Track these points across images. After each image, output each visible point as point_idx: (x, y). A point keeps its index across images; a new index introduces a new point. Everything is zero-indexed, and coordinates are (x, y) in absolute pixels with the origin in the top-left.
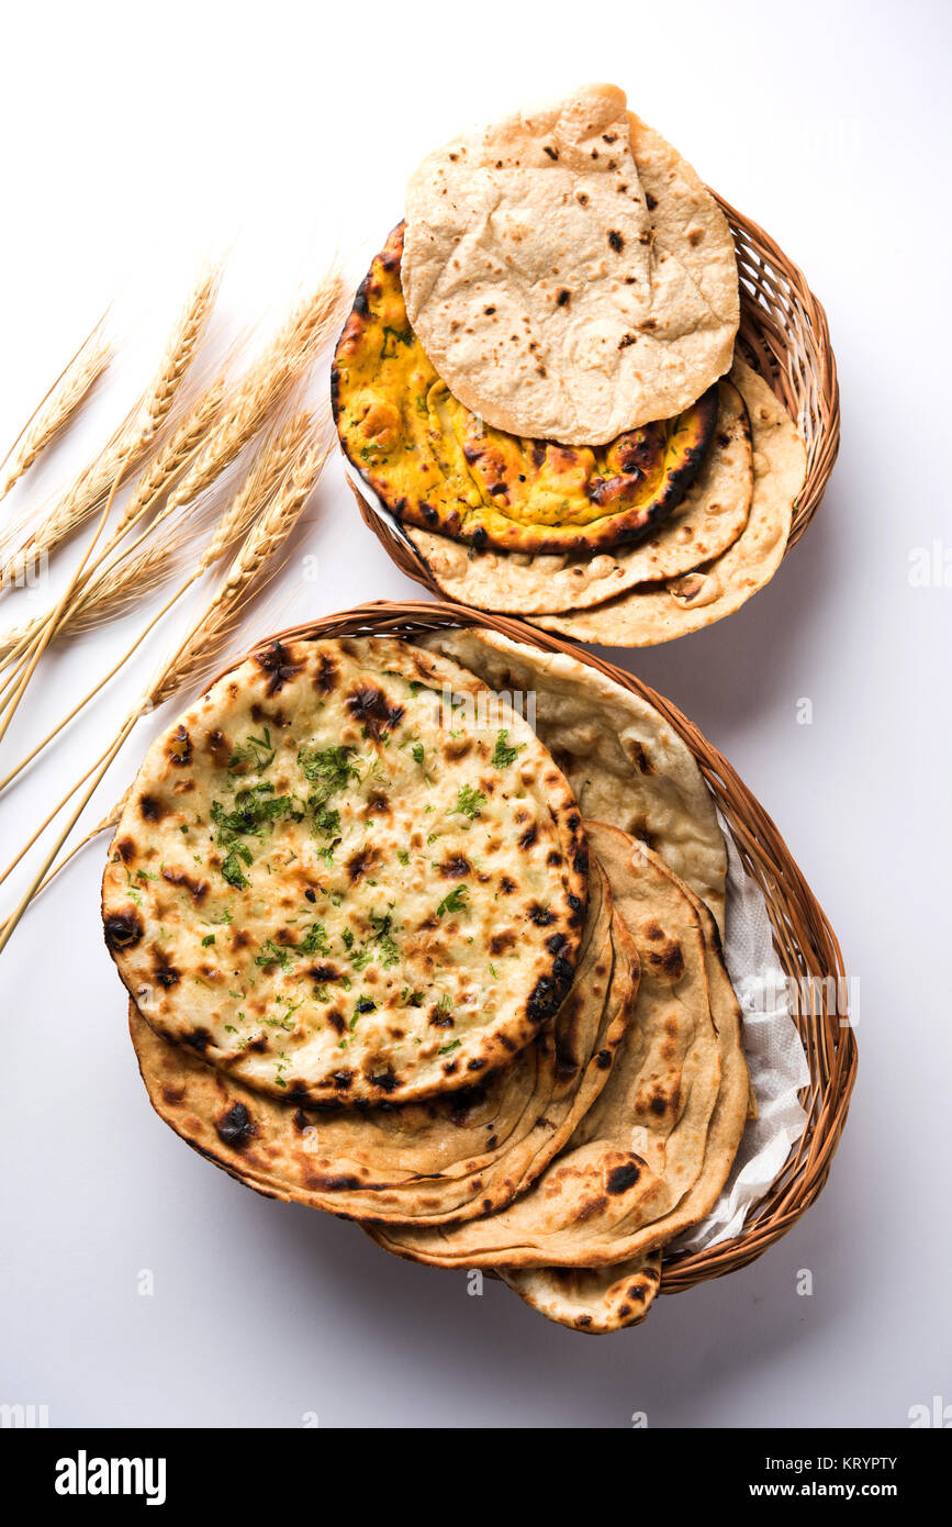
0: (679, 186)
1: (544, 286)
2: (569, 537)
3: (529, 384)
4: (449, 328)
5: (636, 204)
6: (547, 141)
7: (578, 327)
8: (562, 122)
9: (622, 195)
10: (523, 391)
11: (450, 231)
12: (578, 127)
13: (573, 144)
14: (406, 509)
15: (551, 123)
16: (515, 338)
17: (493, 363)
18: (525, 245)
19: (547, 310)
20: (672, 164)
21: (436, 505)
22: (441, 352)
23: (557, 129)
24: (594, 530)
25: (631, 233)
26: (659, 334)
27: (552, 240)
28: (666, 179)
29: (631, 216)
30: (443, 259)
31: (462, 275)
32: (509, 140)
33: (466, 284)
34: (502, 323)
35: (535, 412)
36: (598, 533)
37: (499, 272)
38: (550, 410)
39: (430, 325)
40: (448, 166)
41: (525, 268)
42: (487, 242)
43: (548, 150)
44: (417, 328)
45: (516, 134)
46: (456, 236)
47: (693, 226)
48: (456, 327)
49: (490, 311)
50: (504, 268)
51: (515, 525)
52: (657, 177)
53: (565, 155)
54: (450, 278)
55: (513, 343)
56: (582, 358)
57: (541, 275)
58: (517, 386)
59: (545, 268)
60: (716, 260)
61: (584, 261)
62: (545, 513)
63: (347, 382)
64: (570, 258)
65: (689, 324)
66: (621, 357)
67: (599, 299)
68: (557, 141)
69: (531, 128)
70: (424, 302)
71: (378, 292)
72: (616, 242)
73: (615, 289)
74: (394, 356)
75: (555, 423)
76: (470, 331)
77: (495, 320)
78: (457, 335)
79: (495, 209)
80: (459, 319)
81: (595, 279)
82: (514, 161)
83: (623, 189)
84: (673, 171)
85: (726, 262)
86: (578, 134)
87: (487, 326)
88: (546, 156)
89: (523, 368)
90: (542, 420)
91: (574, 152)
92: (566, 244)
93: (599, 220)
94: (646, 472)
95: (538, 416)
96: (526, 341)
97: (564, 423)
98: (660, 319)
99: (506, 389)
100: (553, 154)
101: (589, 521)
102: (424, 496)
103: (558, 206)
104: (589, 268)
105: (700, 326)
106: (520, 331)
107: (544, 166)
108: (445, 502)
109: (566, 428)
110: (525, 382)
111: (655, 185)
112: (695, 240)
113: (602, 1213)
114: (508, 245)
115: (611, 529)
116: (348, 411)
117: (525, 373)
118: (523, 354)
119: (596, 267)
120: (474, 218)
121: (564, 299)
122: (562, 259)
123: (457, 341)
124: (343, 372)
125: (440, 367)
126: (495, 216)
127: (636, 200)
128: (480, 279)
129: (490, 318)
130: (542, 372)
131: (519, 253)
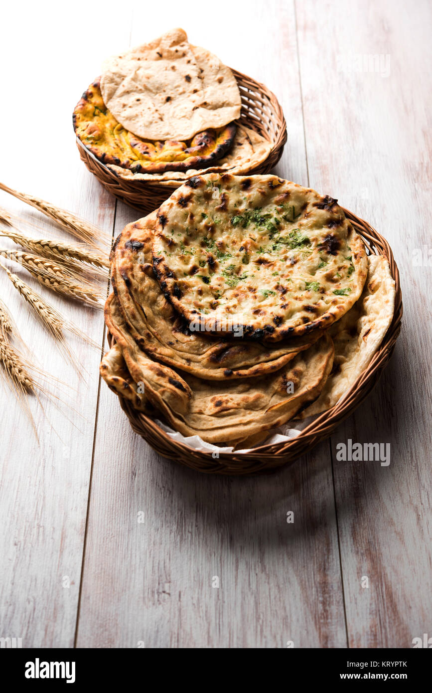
0: (212, 62)
1: (160, 95)
3: (156, 122)
4: (122, 106)
5: (195, 66)
6: (158, 50)
7: (175, 107)
8: (163, 41)
9: (189, 64)
10: (154, 125)
11: (120, 75)
12: (170, 42)
13: (167, 48)
14: (106, 156)
15: (158, 44)
16: (149, 108)
17: (140, 116)
18: (151, 80)
19: (162, 103)
20: (208, 56)
22: (118, 113)
23: (161, 45)
25: (194, 74)
26: (209, 107)
27: (162, 80)
28: (206, 61)
29: (193, 70)
30: (117, 84)
31: (126, 89)
32: (142, 52)
33: (128, 92)
34: (143, 105)
35: (160, 131)
37: (141, 90)
38: (166, 130)
39: (113, 106)
40: (119, 60)
41: (151, 88)
42: (134, 79)
43: (158, 53)
44: (108, 106)
45: (145, 50)
46: (123, 77)
47: (219, 76)
48: (124, 106)
49: (138, 100)
50: (143, 89)
52: (203, 61)
53: (165, 54)
54: (121, 90)
55: (148, 110)
56: (177, 115)
57: (159, 92)
58: (151, 123)
59: (159, 89)
60: (229, 86)
61: (176, 87)
63: (79, 118)
64: (170, 87)
65: (220, 104)
66: (193, 113)
67: (183, 100)
68: (162, 50)
69: (151, 47)
70: (110, 96)
71: (91, 95)
72: (188, 79)
73: (189, 96)
74: (98, 115)
75: (168, 134)
76: (130, 107)
77: (140, 103)
78: (125, 108)
79: (138, 70)
80: (126, 103)
81: (181, 94)
82: (145, 58)
83: (189, 62)
84: (208, 58)
85: (233, 86)
86: (170, 44)
87: (137, 105)
88: (157, 56)
89: (153, 117)
90: (162, 133)
91: (169, 51)
92: (167, 82)
93: (181, 73)
95: (161, 132)
96: (153, 109)
97: (172, 134)
98: (208, 101)
99: (147, 124)
100: (160, 56)
103: (163, 71)
104: (178, 90)
105: (225, 105)
106: (151, 106)
107: (157, 59)
109: (173, 135)
110: (154, 122)
111: (202, 64)
112: (220, 81)
114: (144, 80)
116: (79, 128)
117: (154, 118)
118: (153, 113)
119: (181, 90)
120: (130, 72)
121: (168, 99)
122: (167, 87)
123: (125, 110)
124: (78, 116)
125: (119, 119)
126: (138, 72)
127: (195, 64)
128: (135, 91)
129: (138, 102)
130: (161, 119)
131: (149, 83)
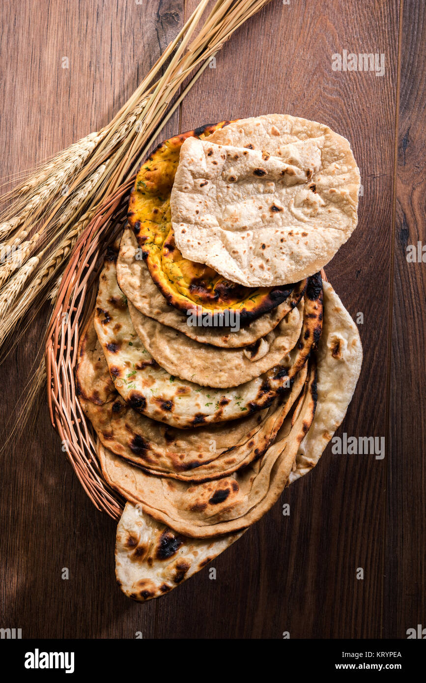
2: (167, 290)
21: (143, 228)
24: (178, 298)
36: (178, 301)
51: (159, 266)
62: (171, 273)
94: (220, 300)
101: (181, 293)
102: (143, 220)
108: (149, 230)
113: (201, 511)
115: (183, 304)
